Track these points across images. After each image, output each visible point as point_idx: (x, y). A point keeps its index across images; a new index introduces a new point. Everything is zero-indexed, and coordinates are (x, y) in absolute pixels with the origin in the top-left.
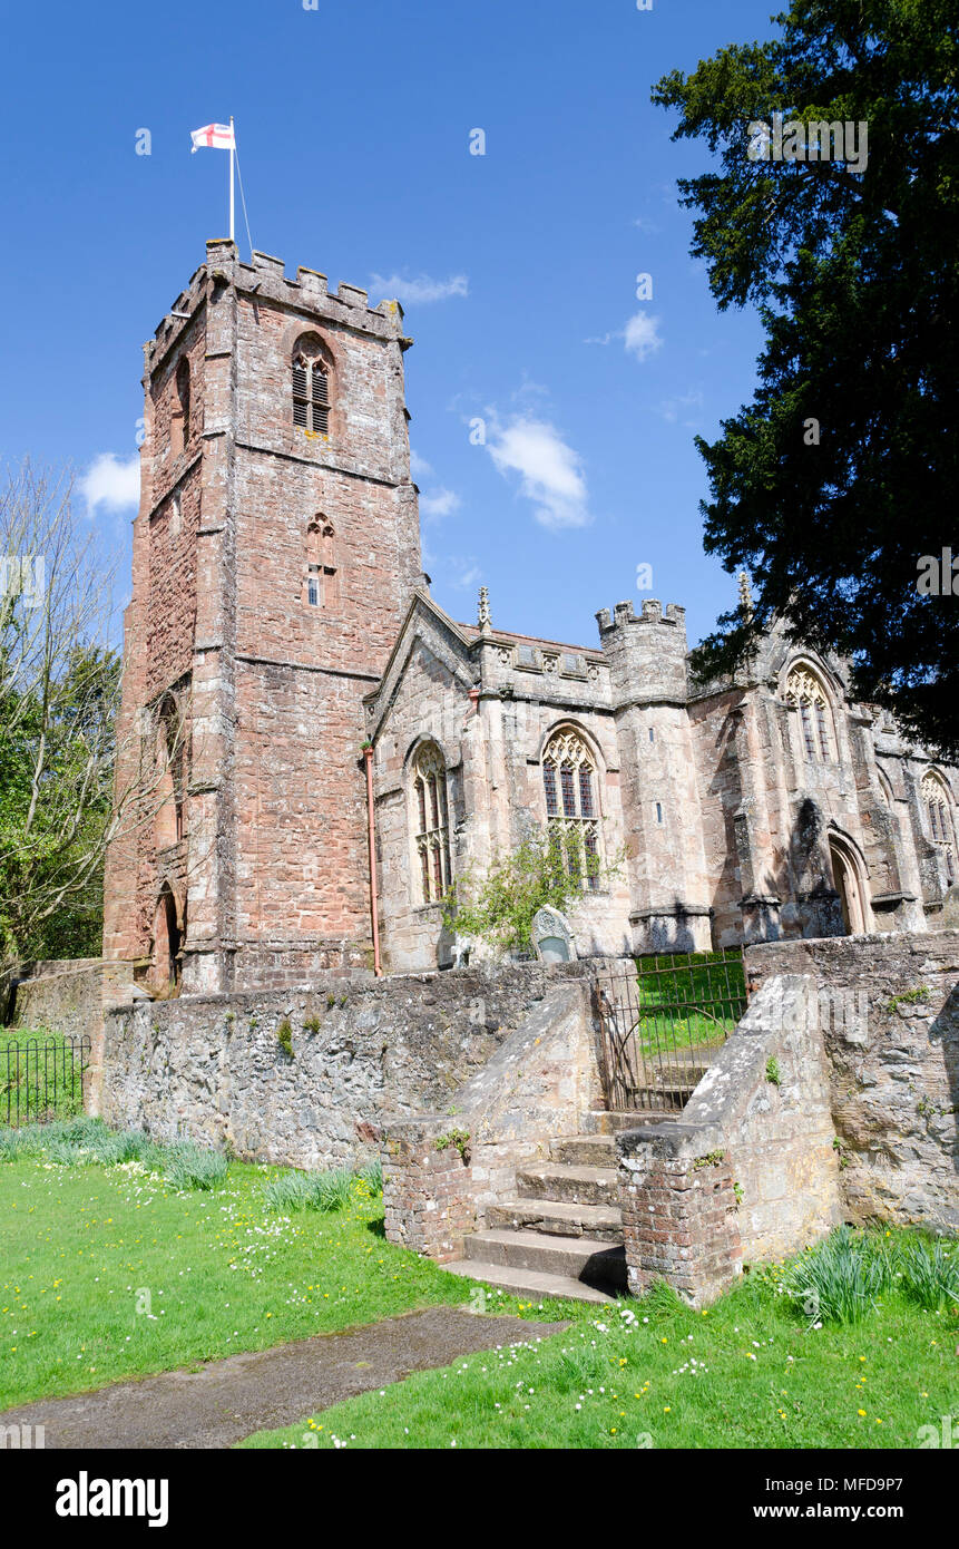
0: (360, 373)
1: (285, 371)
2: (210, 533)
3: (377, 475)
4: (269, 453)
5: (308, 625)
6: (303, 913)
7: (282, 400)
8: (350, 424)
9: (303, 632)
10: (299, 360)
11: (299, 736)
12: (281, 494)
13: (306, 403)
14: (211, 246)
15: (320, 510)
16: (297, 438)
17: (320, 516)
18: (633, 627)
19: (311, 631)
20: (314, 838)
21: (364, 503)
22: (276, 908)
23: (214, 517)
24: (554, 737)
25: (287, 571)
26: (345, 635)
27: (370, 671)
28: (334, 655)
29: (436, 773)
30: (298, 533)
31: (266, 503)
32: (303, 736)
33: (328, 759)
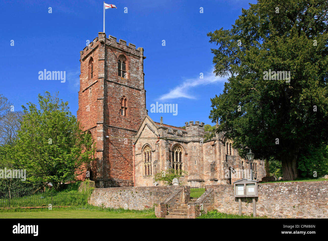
0: (133, 64)
1: (116, 63)
2: (100, 99)
3: (137, 88)
4: (113, 82)
5: (121, 119)
6: (119, 175)
7: (116, 70)
8: (131, 76)
9: (120, 121)
10: (119, 60)
11: (119, 142)
12: (115, 91)
13: (121, 70)
14: (99, 34)
15: (124, 95)
16: (119, 79)
17: (124, 96)
18: (193, 126)
19: (122, 120)
20: (122, 162)
21: (134, 94)
22: (114, 174)
23: (101, 96)
24: (175, 147)
25: (117, 108)
26: (129, 122)
27: (134, 129)
28: (126, 126)
29: (149, 151)
30: (119, 100)
31: (112, 93)
32: (120, 142)
33: (125, 147)
